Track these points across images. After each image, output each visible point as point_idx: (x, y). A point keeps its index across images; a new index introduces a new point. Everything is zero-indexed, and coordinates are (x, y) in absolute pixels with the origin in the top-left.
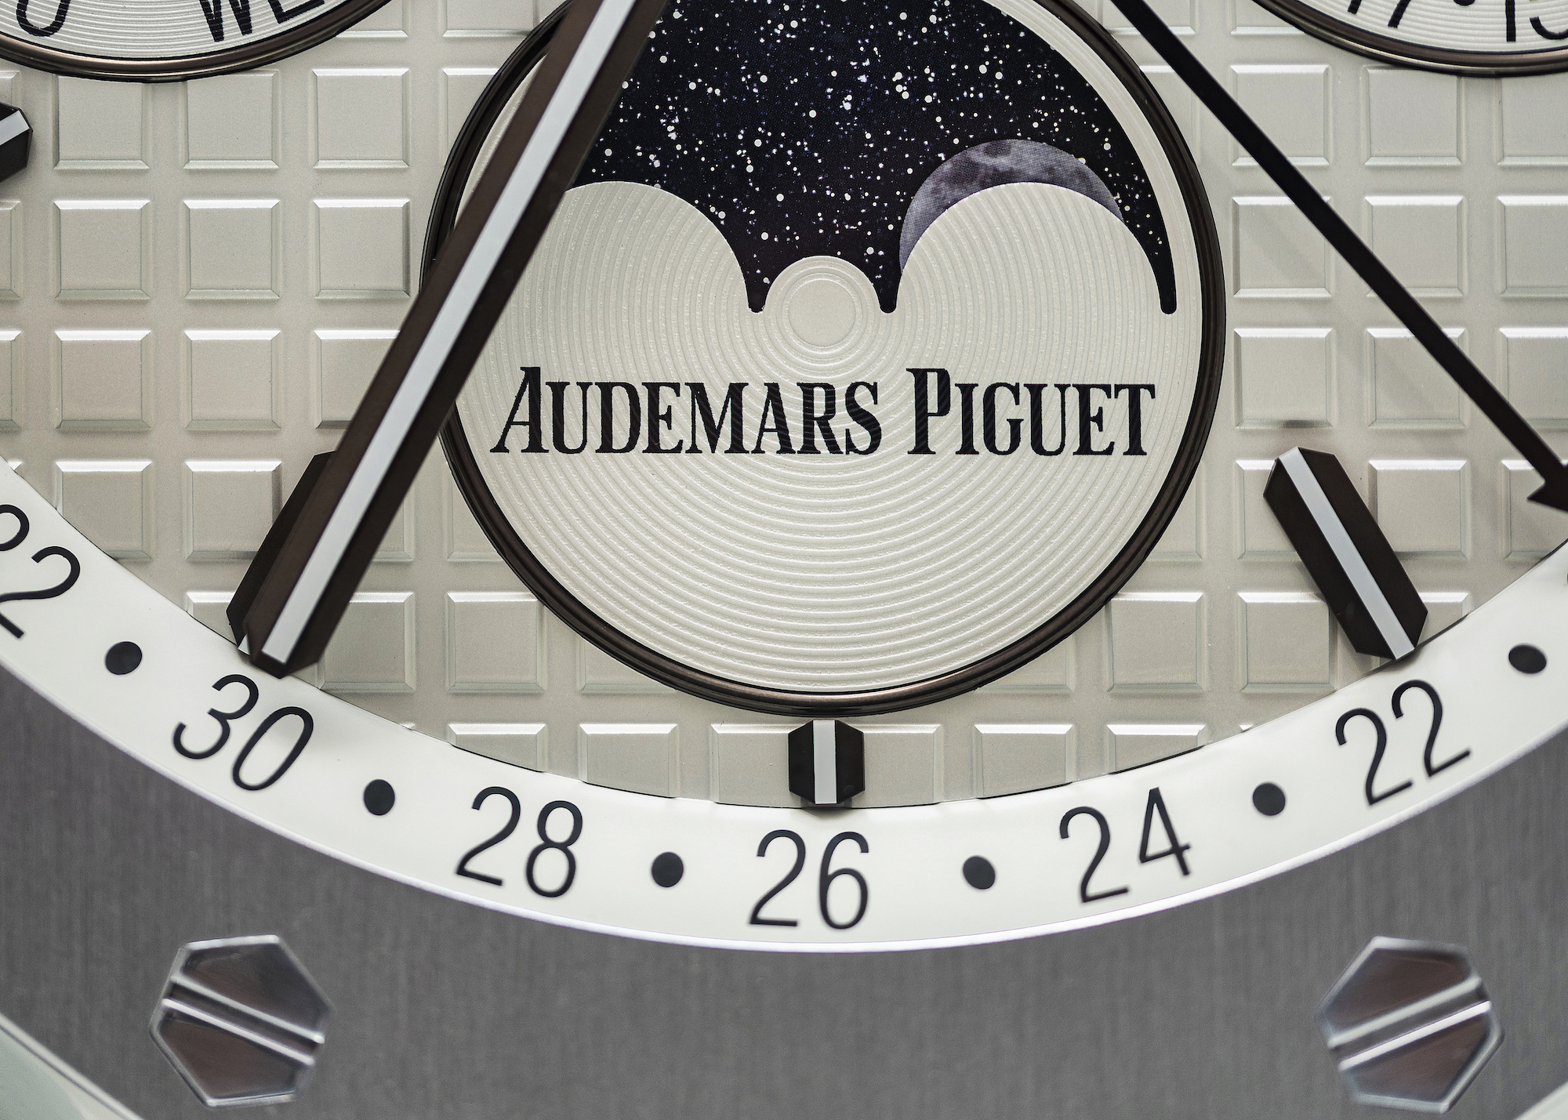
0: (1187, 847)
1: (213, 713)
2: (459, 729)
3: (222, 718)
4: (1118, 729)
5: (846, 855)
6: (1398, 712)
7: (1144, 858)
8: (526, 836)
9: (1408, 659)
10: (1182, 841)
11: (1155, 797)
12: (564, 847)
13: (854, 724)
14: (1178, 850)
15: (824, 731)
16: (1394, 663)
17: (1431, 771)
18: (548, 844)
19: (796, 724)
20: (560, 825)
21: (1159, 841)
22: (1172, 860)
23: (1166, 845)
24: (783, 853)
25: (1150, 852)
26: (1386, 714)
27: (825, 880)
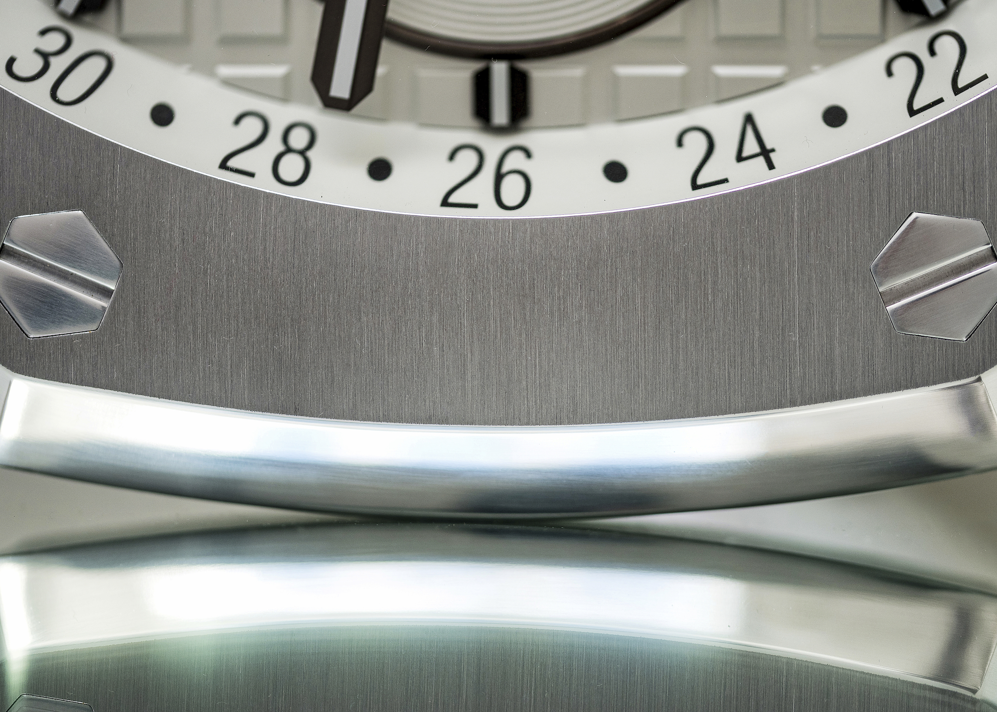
0: (773, 150)
1: (38, 51)
2: (226, 71)
3: (45, 56)
4: (722, 71)
5: (515, 161)
6: (932, 53)
7: (740, 158)
8: (273, 145)
9: (941, 16)
10: (769, 146)
11: (749, 119)
12: (302, 153)
13: (523, 65)
14: (765, 153)
15: (500, 71)
16: (930, 19)
17: (957, 91)
18: (289, 150)
19: (477, 66)
20: (299, 139)
21: (751, 147)
22: (761, 160)
23: (757, 149)
24: (468, 160)
25: (745, 154)
26: (924, 55)
27: (499, 177)
